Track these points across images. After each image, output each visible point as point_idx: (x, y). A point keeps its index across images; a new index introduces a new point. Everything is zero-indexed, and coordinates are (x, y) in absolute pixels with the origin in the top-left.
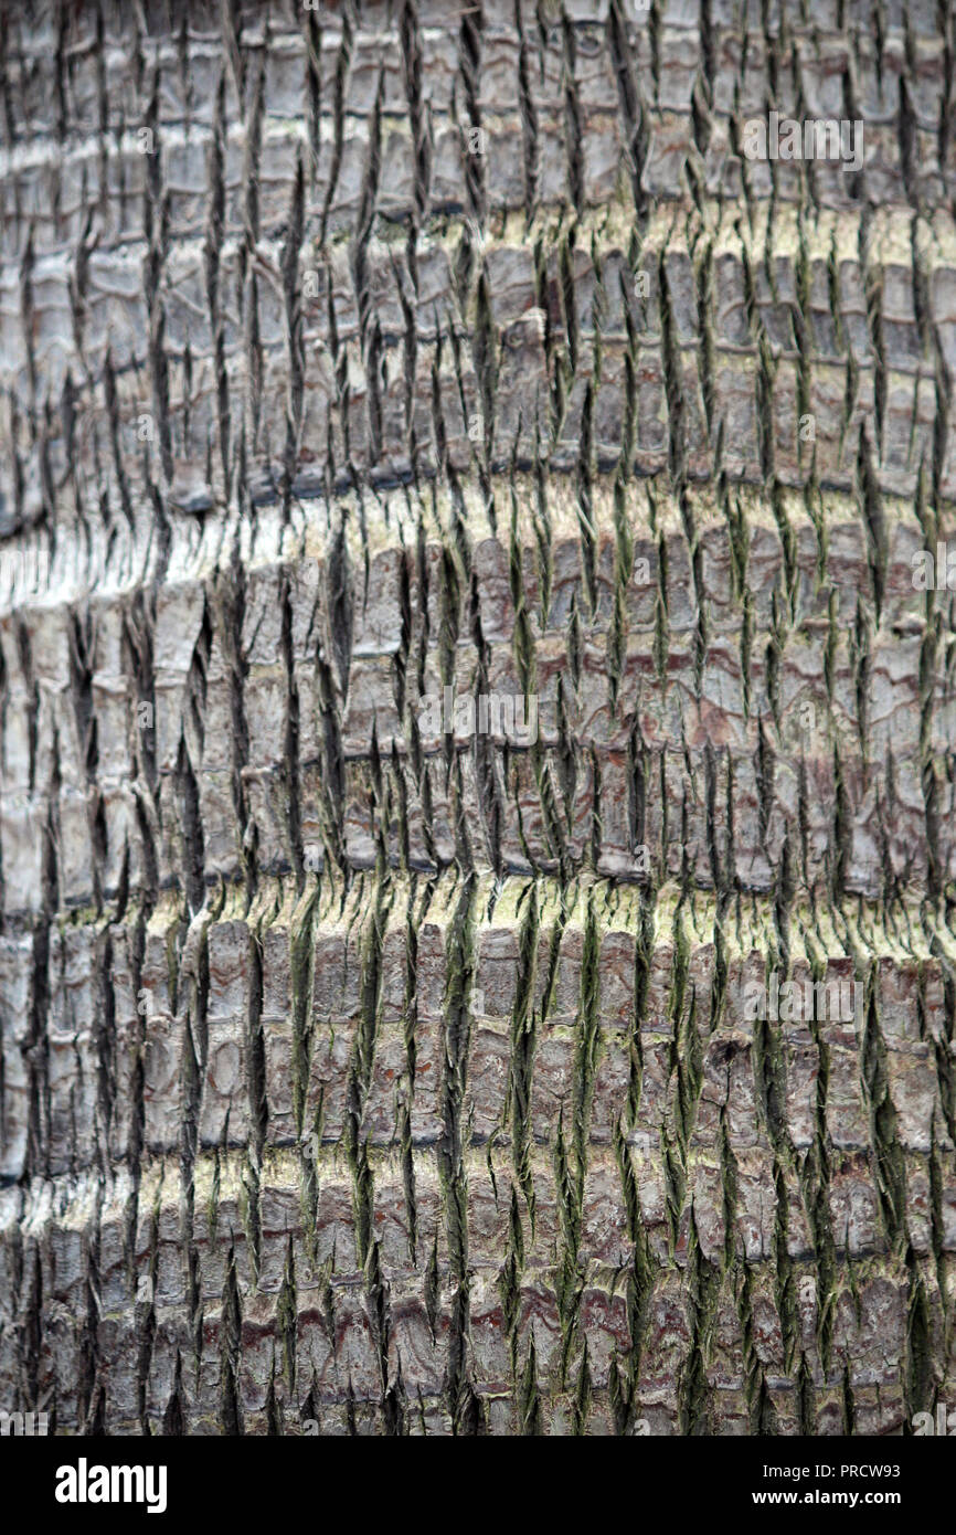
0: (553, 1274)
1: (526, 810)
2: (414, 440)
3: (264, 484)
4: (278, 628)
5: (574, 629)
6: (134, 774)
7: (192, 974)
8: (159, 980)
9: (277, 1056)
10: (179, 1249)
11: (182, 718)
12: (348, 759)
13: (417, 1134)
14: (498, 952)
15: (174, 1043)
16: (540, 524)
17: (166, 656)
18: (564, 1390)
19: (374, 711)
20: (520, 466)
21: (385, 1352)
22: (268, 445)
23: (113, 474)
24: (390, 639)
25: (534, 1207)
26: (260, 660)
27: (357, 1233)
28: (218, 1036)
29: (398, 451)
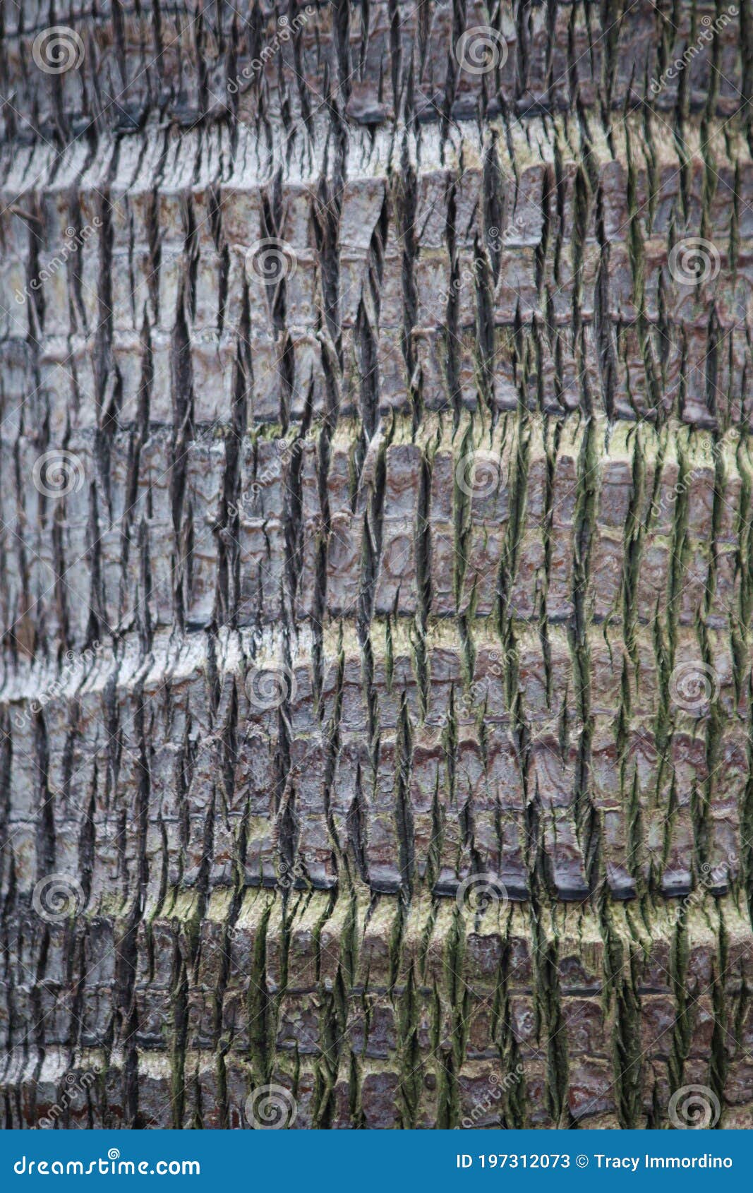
0: (652, 721)
1: (633, 371)
2: (551, 80)
3: (429, 106)
4: (444, 221)
5: (671, 233)
6: (319, 326)
7: (371, 482)
8: (342, 485)
9: (441, 549)
10: (360, 689)
11: (362, 284)
12: (497, 325)
13: (552, 613)
14: (616, 479)
15: (355, 533)
16: (648, 151)
17: (349, 236)
18: (658, 806)
19: (518, 289)
20: (631, 104)
21: (525, 772)
22: (431, 76)
23: (295, 87)
24: (533, 234)
25: (639, 671)
26: (427, 245)
27: (505, 685)
28: (390, 532)
29: (539, 88)
